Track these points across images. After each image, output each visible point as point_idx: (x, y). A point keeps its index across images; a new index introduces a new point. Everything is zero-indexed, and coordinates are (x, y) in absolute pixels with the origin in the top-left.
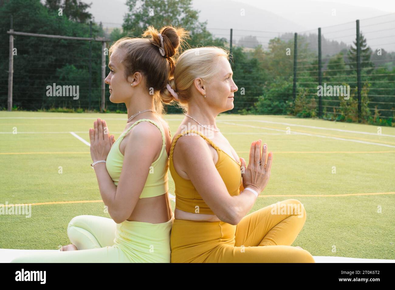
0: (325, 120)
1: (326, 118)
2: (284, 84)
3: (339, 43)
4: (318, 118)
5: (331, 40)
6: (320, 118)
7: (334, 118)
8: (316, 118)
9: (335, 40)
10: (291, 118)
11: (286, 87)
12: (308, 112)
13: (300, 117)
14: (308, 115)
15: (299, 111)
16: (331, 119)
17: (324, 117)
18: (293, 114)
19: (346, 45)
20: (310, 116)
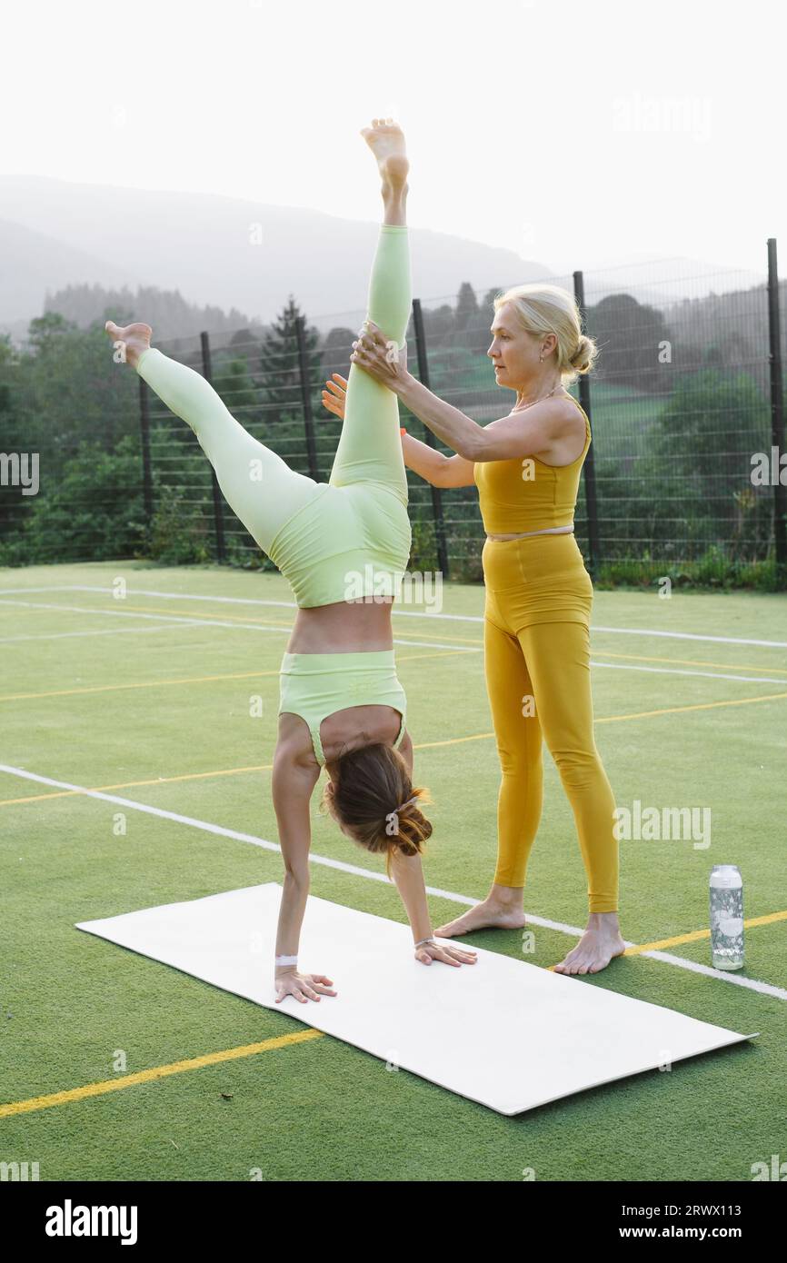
0: (236, 568)
1: (237, 564)
2: (101, 463)
3: (227, 314)
4: (216, 563)
5: (202, 306)
6: (220, 564)
7: (258, 563)
8: (210, 563)
9: (213, 304)
10: (149, 568)
11: (107, 472)
12: (188, 550)
13: (168, 563)
14: (191, 556)
15: (164, 547)
16: (249, 564)
17: (233, 560)
18: (148, 555)
19: (245, 318)
20: (196, 560)
